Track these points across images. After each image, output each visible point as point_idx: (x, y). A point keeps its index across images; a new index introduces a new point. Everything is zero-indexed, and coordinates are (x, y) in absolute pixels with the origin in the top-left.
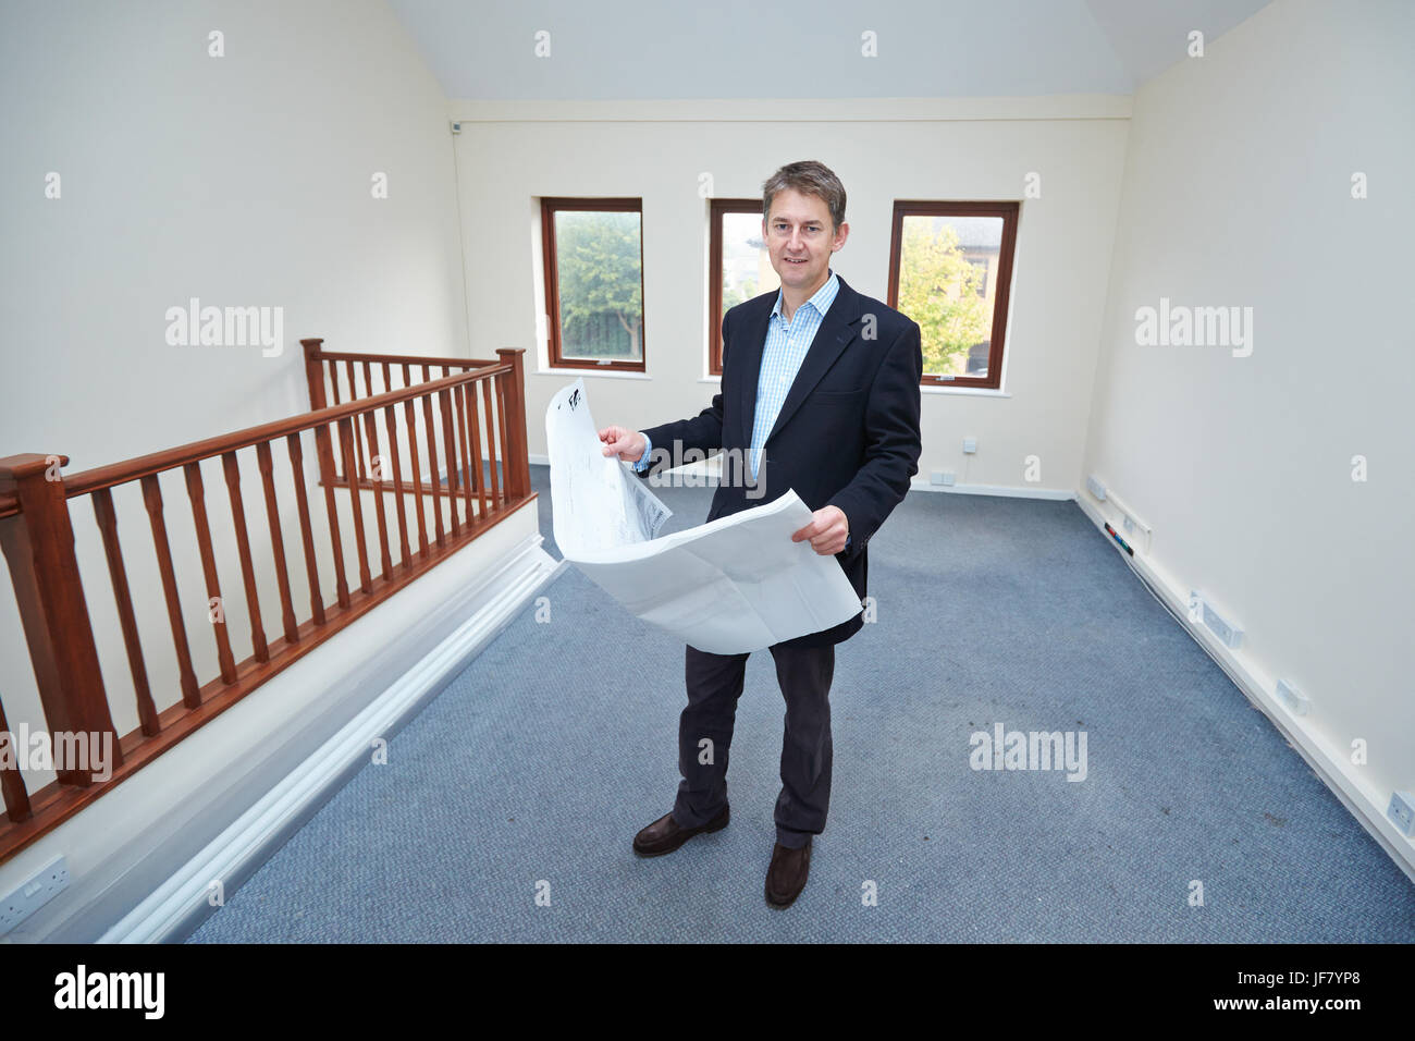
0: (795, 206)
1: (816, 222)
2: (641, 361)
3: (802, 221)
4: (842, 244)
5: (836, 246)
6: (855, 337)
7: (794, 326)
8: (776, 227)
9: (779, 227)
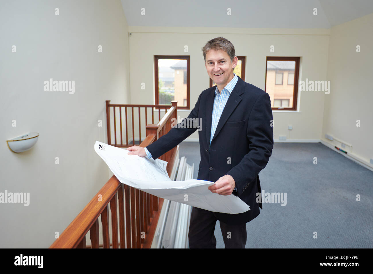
3: (218, 60)
4: (236, 65)
5: (234, 66)
6: (242, 100)
7: (221, 98)
8: (209, 63)
9: (210, 63)
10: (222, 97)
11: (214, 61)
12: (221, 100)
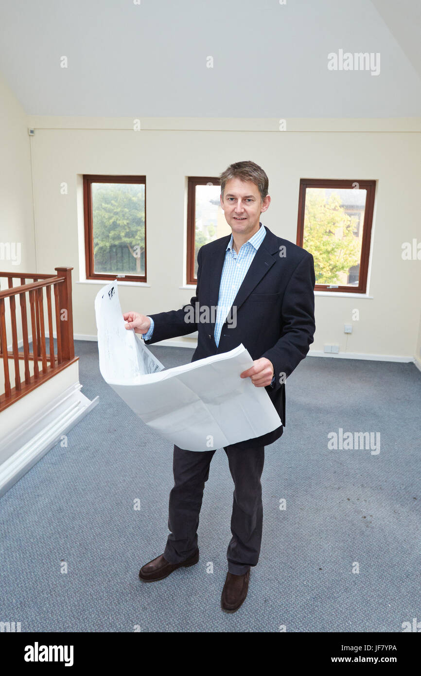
0: (239, 187)
1: (251, 196)
2: (144, 275)
3: (243, 196)
4: (267, 208)
5: (263, 209)
6: (275, 262)
7: (240, 256)
9: (230, 199)
11: (237, 197)
12: (239, 259)
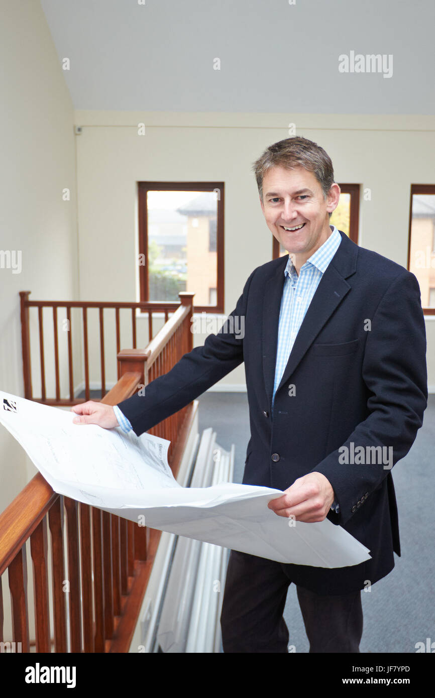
1: (305, 191)
4: (336, 204)
5: (331, 207)
6: (350, 290)
7: (301, 285)
8: (270, 200)
9: (272, 201)
10: (303, 283)
11: (283, 196)
12: (300, 289)
